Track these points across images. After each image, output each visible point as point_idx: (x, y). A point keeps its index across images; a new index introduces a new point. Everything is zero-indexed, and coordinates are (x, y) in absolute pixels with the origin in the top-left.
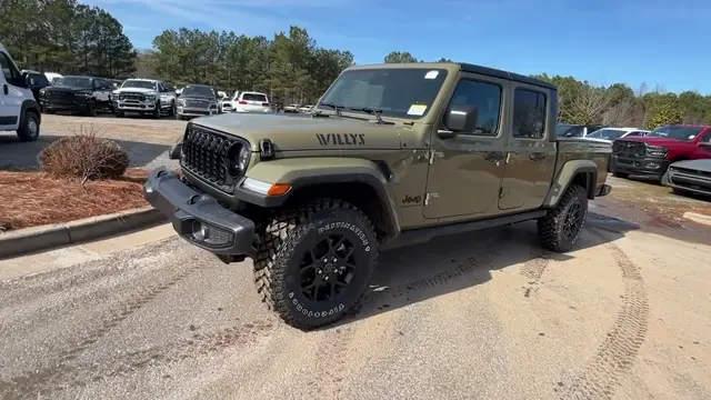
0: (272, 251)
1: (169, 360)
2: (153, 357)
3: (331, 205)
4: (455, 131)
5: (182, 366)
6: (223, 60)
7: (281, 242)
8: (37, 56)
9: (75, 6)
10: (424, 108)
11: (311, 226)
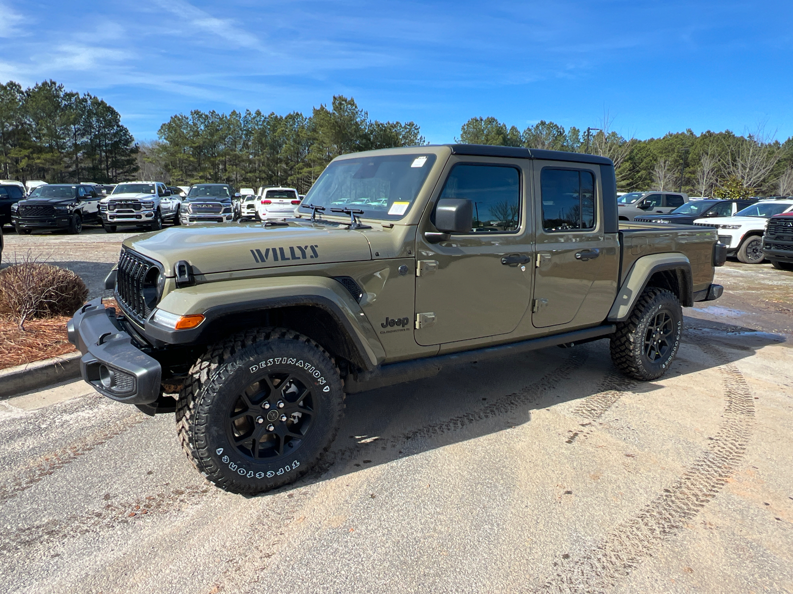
0: (190, 397)
1: (65, 536)
2: (48, 533)
3: (267, 337)
4: (447, 232)
5: (79, 542)
6: (248, 147)
7: (200, 385)
8: (17, 161)
9: (62, 94)
10: (406, 204)
11: (239, 364)
